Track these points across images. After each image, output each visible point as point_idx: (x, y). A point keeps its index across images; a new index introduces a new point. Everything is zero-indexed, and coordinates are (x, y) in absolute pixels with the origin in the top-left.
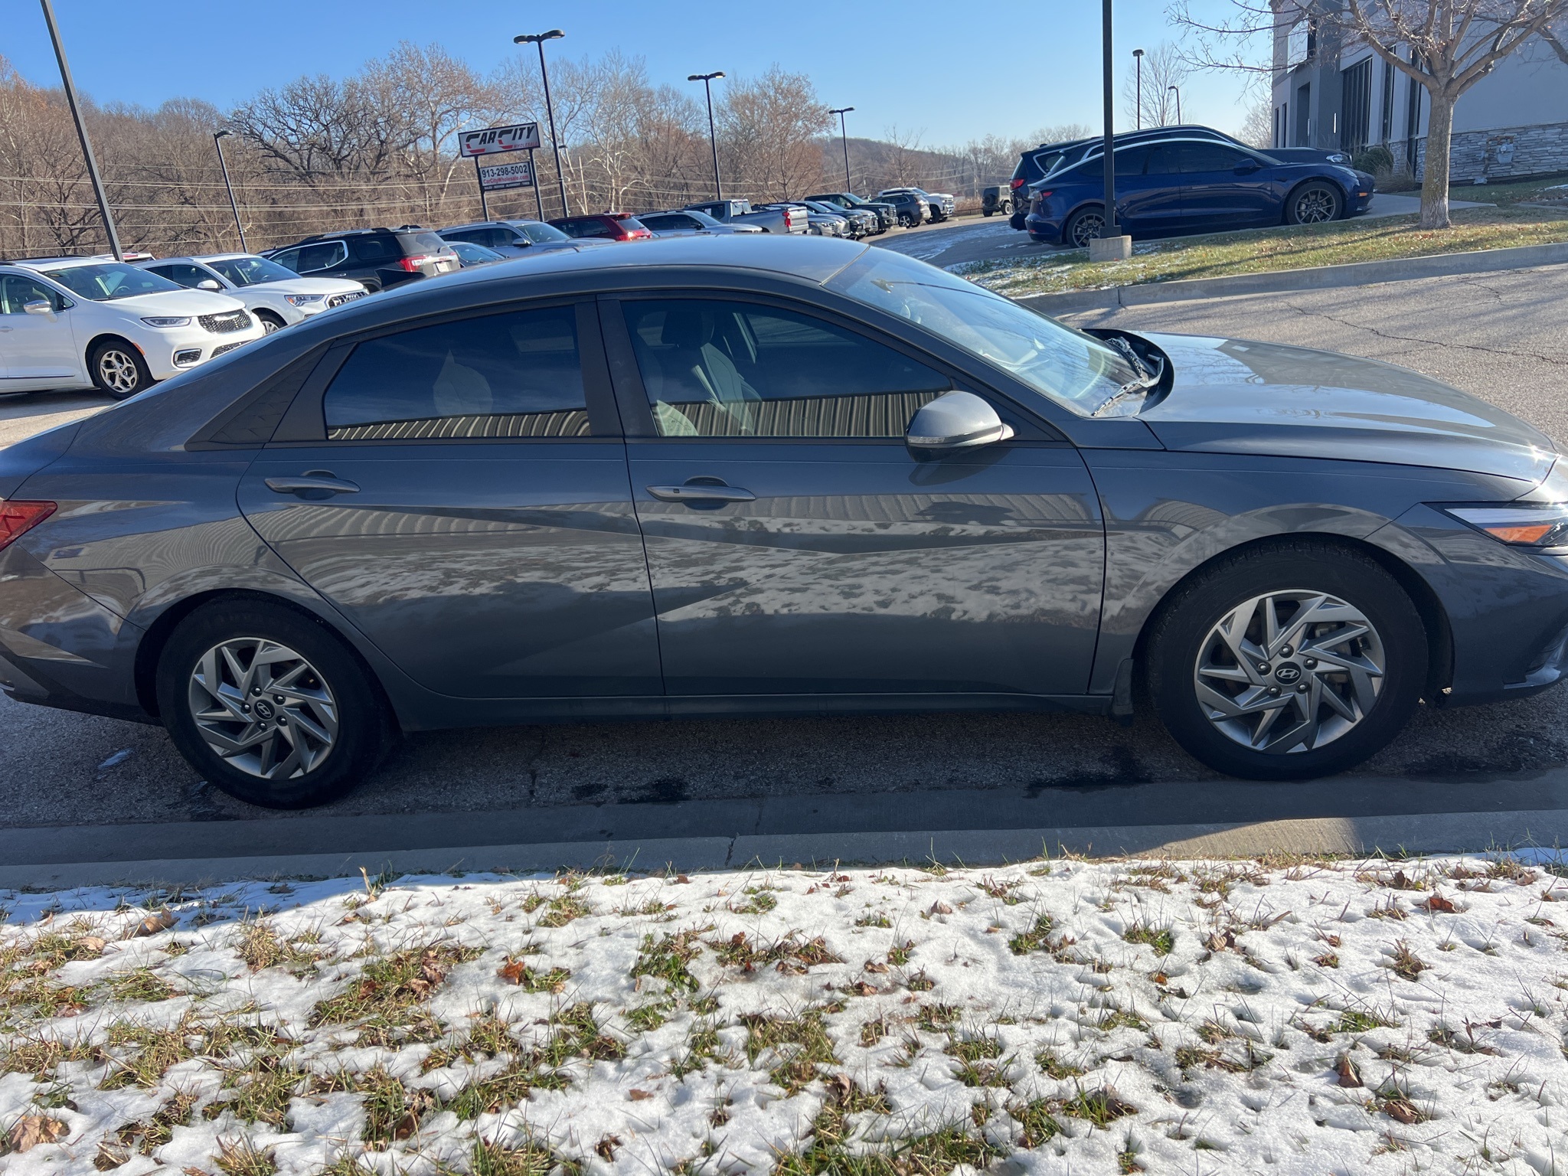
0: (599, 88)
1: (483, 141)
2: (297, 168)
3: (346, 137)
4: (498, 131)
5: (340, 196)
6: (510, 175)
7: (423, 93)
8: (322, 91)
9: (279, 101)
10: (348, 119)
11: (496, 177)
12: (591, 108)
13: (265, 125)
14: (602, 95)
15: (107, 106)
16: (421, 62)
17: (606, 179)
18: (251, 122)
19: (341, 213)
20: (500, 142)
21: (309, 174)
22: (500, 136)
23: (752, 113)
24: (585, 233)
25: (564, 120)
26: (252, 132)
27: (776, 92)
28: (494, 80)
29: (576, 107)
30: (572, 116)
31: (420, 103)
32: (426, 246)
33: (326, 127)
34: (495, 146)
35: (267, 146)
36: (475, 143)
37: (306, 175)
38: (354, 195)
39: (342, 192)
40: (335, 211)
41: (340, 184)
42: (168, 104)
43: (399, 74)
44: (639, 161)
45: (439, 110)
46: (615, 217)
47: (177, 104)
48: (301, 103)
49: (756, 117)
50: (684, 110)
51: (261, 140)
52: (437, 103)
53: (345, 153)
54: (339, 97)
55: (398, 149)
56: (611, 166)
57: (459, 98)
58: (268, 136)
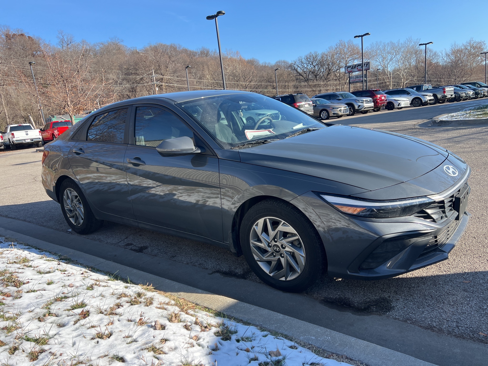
0: (402, 50)
1: (352, 68)
2: (305, 78)
3: (319, 69)
4: (357, 65)
5: (315, 86)
6: (359, 78)
7: (344, 55)
8: (315, 56)
9: (303, 60)
10: (321, 64)
11: (354, 79)
12: (399, 57)
13: (298, 66)
14: (403, 52)
15: (262, 63)
16: (345, 46)
17: (401, 79)
18: (294, 66)
19: (315, 91)
20: (357, 68)
21: (308, 80)
22: (357, 67)
23: (460, 55)
24: (363, 96)
25: (388, 61)
26: (294, 69)
27: (471, 47)
28: (367, 50)
29: (393, 57)
30: (391, 60)
31: (343, 58)
32: (302, 99)
33: (315, 66)
34: (356, 69)
35: (298, 72)
36: (349, 69)
37: (307, 80)
38: (319, 86)
39: (316, 85)
40: (313, 90)
41: (316, 83)
42: (277, 62)
43: (338, 50)
44: (413, 73)
45: (348, 60)
46: (374, 91)
47: (279, 62)
48: (309, 60)
49: (462, 57)
50: (433, 55)
51: (297, 71)
52: (348, 58)
53: (318, 73)
54: (319, 58)
55: (334, 72)
56: (403, 75)
57: (355, 56)
58: (299, 70)
